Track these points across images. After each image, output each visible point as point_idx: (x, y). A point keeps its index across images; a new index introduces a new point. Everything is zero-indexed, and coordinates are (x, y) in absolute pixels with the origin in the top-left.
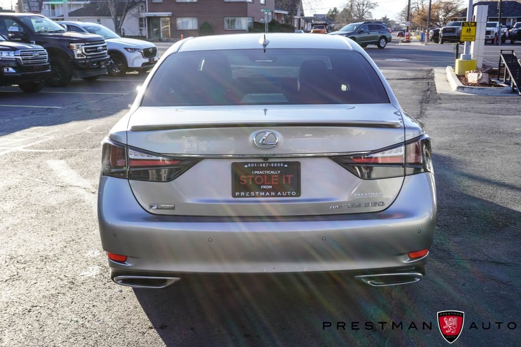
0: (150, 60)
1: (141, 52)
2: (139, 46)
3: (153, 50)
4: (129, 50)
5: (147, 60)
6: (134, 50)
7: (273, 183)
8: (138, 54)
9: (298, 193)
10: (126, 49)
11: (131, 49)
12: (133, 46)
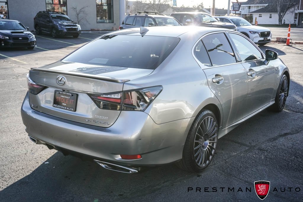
0: (264, 38)
1: (259, 34)
2: (258, 30)
3: (267, 33)
4: (252, 32)
5: (262, 39)
6: (255, 32)
7: (66, 103)
8: (257, 35)
9: (75, 111)
10: (250, 32)
11: (253, 32)
12: (255, 30)
